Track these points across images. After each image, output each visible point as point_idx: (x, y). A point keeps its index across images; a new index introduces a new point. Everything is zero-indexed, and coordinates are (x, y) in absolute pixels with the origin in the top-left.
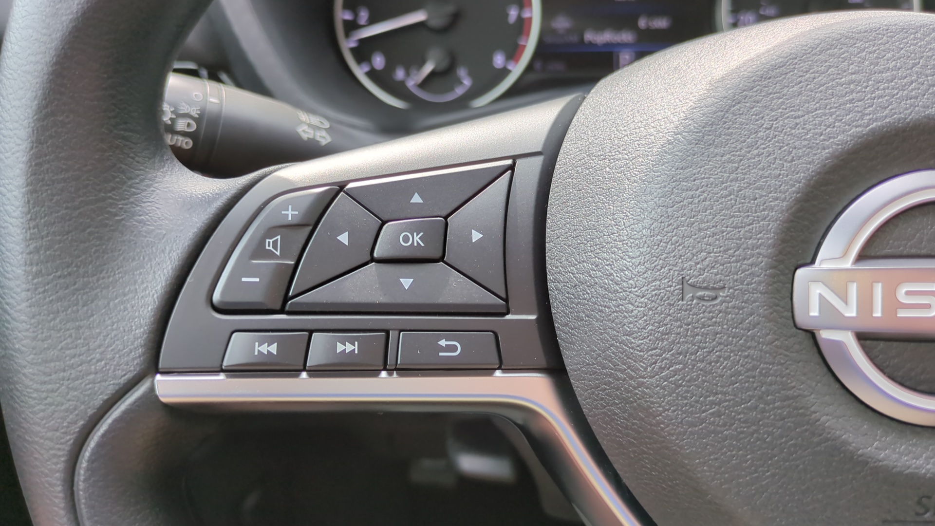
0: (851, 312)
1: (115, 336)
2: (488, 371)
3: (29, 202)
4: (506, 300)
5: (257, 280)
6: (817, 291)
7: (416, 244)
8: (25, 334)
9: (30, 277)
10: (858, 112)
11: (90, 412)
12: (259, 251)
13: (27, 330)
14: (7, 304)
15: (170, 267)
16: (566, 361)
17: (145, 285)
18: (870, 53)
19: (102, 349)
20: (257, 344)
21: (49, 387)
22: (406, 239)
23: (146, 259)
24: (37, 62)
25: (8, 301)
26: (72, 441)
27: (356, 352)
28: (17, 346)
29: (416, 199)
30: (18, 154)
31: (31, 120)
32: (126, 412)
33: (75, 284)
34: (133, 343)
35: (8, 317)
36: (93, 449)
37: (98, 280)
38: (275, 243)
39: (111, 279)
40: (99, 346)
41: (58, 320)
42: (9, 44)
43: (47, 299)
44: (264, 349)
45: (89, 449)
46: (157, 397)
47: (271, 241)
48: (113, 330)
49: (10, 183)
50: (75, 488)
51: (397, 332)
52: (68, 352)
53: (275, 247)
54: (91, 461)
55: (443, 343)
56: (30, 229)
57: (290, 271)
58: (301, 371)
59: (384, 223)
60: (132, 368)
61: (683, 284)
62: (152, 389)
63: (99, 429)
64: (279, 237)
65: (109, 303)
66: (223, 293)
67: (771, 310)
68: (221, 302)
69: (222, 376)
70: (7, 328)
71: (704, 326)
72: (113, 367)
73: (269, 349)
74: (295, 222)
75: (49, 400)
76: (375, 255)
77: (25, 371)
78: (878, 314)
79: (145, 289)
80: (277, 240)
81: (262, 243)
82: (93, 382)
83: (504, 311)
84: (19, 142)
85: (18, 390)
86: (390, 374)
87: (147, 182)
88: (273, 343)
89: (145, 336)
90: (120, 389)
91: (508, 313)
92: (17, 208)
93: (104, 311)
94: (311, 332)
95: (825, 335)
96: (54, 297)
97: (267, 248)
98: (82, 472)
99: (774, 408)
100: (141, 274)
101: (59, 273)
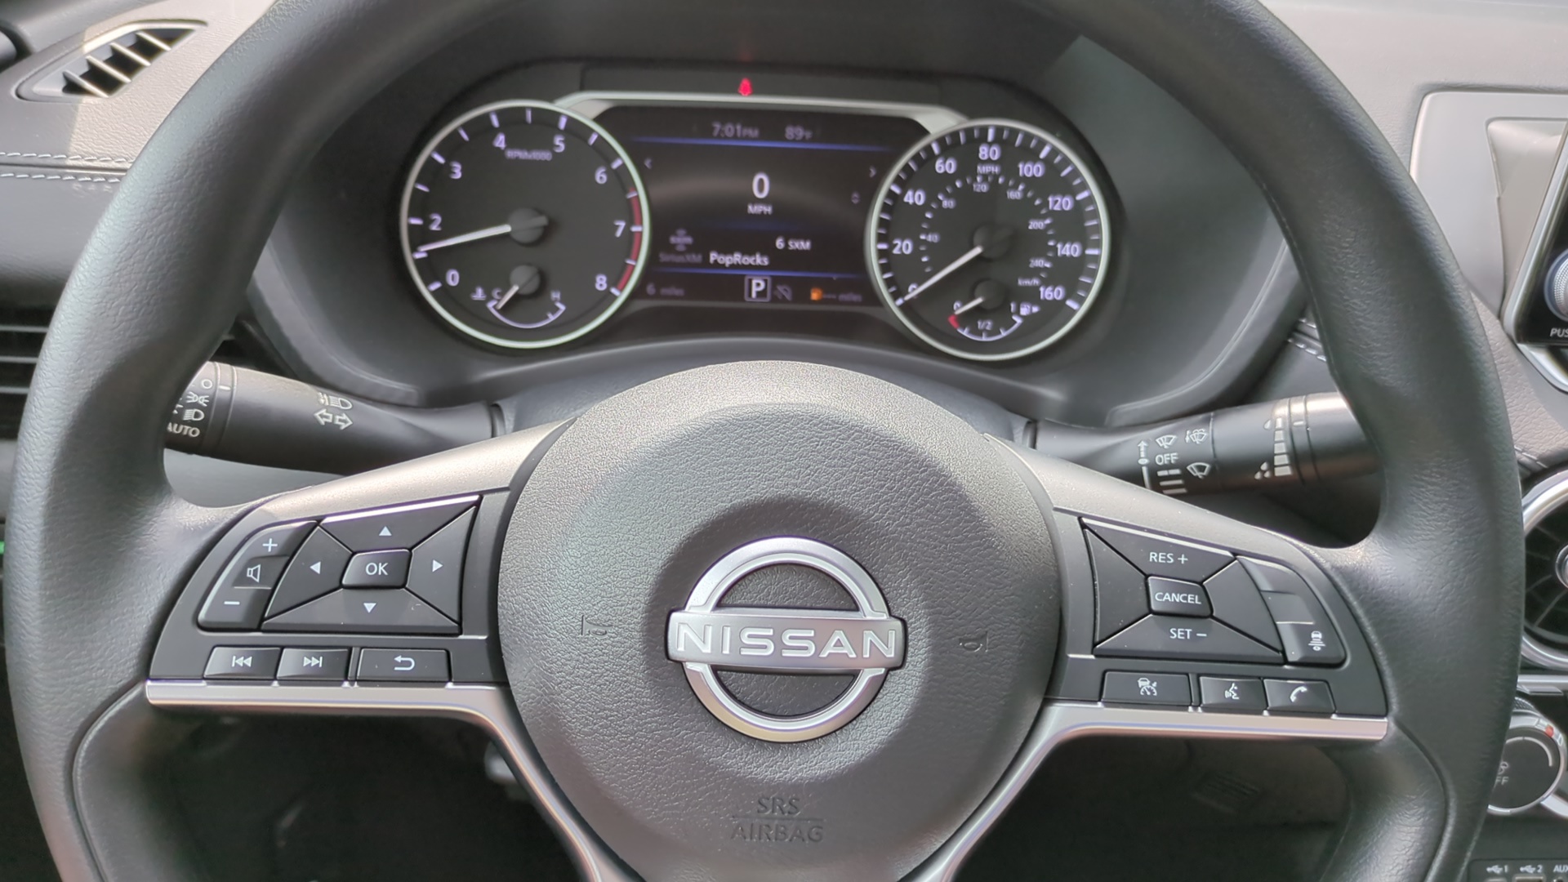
0: (707, 649)
1: (114, 648)
2: (441, 683)
3: (45, 538)
4: (460, 623)
5: (238, 603)
6: (684, 630)
7: (380, 573)
8: (37, 645)
9: (44, 600)
10: (726, 490)
11: (90, 711)
12: (241, 579)
13: (39, 643)
14: (24, 620)
15: (163, 592)
16: (509, 677)
17: (140, 607)
18: (746, 439)
19: (102, 660)
20: (234, 658)
21: (56, 689)
22: (372, 569)
23: (143, 584)
24: (57, 426)
25: (24, 618)
26: (73, 735)
27: (320, 665)
28: (30, 656)
29: (385, 532)
30: (38, 500)
31: (50, 472)
32: (120, 712)
33: (82, 605)
34: (128, 655)
35: (24, 631)
36: (91, 742)
37: (101, 602)
38: (255, 571)
39: (112, 602)
40: (100, 657)
41: (66, 635)
42: (33, 408)
43: (58, 618)
44: (241, 661)
45: (87, 742)
46: (147, 700)
47: (252, 569)
48: (112, 644)
49: (31, 523)
50: (74, 774)
51: (358, 649)
52: (73, 661)
53: (255, 575)
54: (88, 751)
55: (399, 659)
56: (45, 560)
57: (268, 595)
58: (273, 680)
59: (354, 553)
60: (127, 676)
61: (582, 621)
62: (142, 694)
63: (96, 726)
64: (259, 566)
65: (109, 622)
66: (207, 614)
67: (645, 645)
68: (205, 622)
69: (204, 683)
70: (23, 641)
71: (596, 656)
72: (110, 675)
73: (245, 662)
74: (274, 553)
75: (55, 700)
76: (344, 582)
77: (37, 676)
78: (726, 651)
79: (141, 610)
80: (257, 569)
81: (244, 572)
82: (93, 686)
83: (457, 632)
84: (40, 489)
85: (28, 691)
86: (352, 685)
87: (147, 517)
88: (248, 657)
89: (139, 649)
90: (116, 693)
91: (461, 633)
92: (36, 542)
93: (105, 628)
94: (282, 648)
95: (689, 666)
96: (63, 616)
97: (248, 575)
98: (80, 760)
99: (646, 723)
100: (137, 597)
101: (68, 596)
